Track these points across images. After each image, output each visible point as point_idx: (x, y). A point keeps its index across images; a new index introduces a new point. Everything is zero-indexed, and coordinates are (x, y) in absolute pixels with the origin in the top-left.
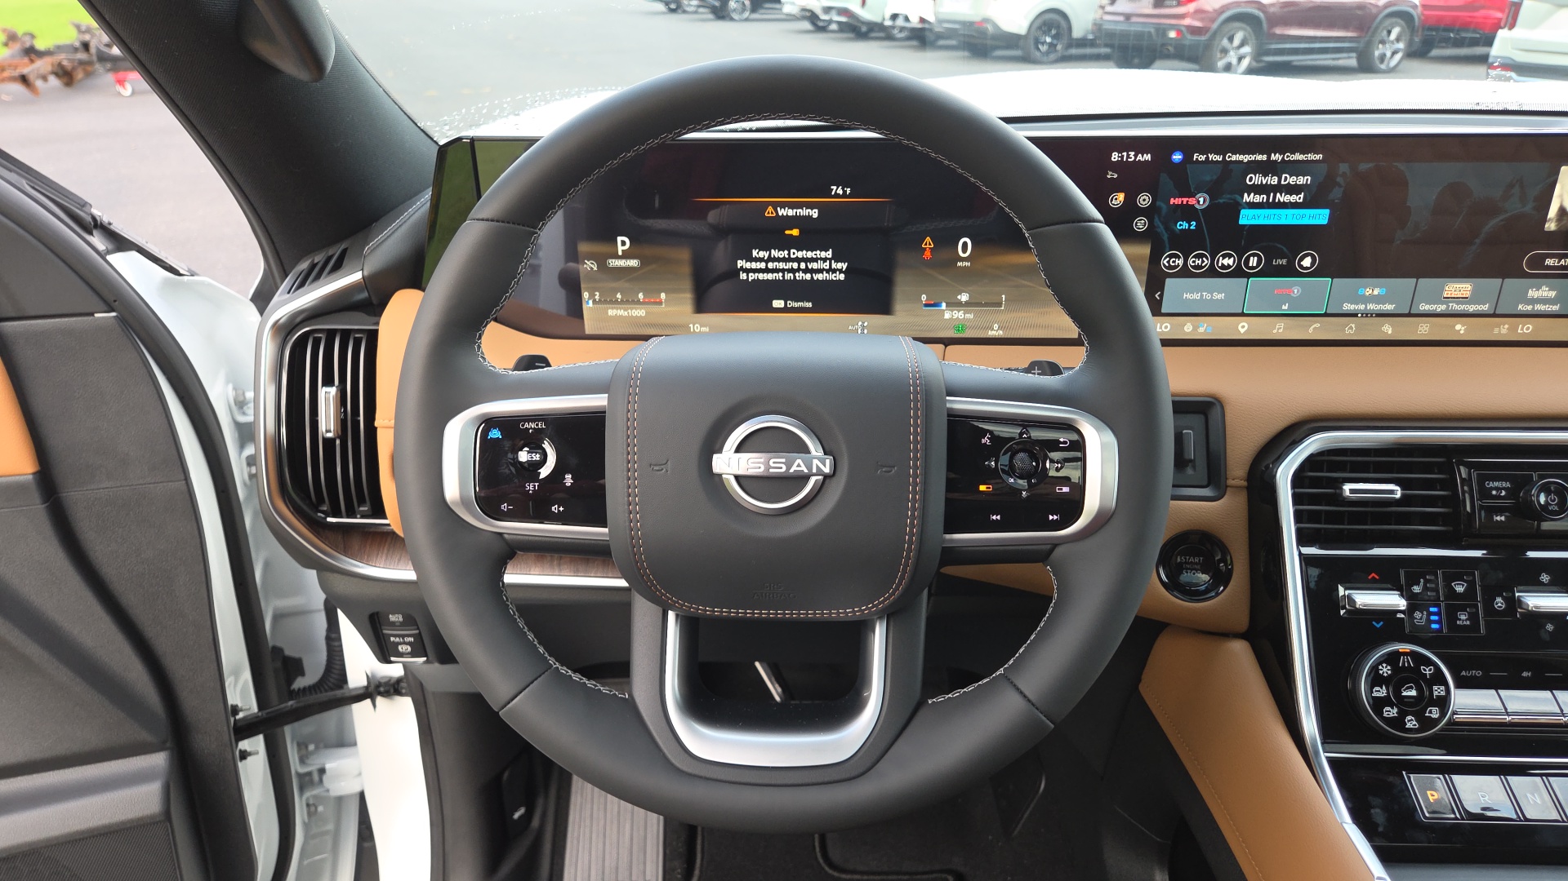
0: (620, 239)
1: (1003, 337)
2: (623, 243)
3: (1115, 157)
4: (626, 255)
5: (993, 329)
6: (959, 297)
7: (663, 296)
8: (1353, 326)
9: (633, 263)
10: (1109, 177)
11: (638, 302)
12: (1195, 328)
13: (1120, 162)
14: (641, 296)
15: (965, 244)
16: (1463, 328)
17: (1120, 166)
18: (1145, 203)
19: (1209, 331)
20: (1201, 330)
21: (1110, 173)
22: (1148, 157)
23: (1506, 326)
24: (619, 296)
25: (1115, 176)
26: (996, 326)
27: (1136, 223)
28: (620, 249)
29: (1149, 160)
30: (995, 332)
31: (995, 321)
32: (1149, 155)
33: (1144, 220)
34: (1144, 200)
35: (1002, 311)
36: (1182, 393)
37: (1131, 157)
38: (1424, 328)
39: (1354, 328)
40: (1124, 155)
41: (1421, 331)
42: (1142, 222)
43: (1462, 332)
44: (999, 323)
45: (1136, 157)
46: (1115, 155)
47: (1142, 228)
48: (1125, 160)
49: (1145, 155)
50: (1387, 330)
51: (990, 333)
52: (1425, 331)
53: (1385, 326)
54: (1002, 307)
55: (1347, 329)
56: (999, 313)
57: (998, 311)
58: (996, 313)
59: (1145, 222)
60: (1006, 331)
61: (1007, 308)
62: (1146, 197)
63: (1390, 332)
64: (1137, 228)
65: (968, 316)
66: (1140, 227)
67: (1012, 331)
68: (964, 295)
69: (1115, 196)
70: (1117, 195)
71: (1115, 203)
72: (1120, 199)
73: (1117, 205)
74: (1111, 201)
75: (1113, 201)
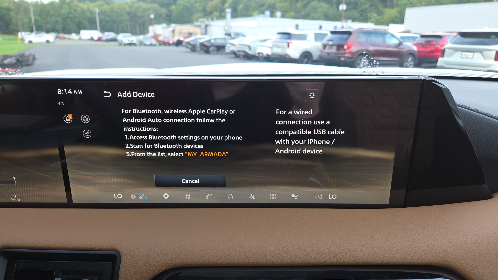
1: (21, 202)
3: (59, 92)
5: (13, 198)
8: (232, 195)
10: (59, 104)
12: (138, 197)
13: (63, 96)
16: (296, 197)
17: (63, 98)
18: (85, 120)
19: (146, 198)
20: (141, 198)
21: (59, 102)
22: (80, 92)
23: (321, 195)
25: (63, 104)
26: (15, 196)
27: (84, 133)
29: (82, 94)
30: (15, 199)
31: (13, 192)
32: (81, 91)
33: (89, 131)
34: (85, 119)
35: (16, 187)
36: (97, 248)
37: (70, 92)
38: (273, 197)
39: (233, 197)
40: (65, 90)
41: (272, 198)
42: (87, 132)
43: (296, 199)
44: (16, 194)
45: (73, 92)
46: (59, 91)
47: (89, 136)
48: (66, 94)
49: (78, 91)
50: (252, 197)
51: (12, 200)
52: (275, 198)
53: (251, 195)
54: (15, 184)
55: (228, 197)
56: (15, 188)
57: (14, 186)
58: (12, 188)
59: (90, 133)
60: (22, 198)
61: (18, 185)
62: (86, 117)
63: (254, 199)
64: (85, 136)
66: (87, 135)
67: (26, 198)
69: (67, 116)
70: (68, 116)
71: (68, 121)
72: (70, 118)
73: (69, 121)
74: (65, 119)
75: (67, 119)
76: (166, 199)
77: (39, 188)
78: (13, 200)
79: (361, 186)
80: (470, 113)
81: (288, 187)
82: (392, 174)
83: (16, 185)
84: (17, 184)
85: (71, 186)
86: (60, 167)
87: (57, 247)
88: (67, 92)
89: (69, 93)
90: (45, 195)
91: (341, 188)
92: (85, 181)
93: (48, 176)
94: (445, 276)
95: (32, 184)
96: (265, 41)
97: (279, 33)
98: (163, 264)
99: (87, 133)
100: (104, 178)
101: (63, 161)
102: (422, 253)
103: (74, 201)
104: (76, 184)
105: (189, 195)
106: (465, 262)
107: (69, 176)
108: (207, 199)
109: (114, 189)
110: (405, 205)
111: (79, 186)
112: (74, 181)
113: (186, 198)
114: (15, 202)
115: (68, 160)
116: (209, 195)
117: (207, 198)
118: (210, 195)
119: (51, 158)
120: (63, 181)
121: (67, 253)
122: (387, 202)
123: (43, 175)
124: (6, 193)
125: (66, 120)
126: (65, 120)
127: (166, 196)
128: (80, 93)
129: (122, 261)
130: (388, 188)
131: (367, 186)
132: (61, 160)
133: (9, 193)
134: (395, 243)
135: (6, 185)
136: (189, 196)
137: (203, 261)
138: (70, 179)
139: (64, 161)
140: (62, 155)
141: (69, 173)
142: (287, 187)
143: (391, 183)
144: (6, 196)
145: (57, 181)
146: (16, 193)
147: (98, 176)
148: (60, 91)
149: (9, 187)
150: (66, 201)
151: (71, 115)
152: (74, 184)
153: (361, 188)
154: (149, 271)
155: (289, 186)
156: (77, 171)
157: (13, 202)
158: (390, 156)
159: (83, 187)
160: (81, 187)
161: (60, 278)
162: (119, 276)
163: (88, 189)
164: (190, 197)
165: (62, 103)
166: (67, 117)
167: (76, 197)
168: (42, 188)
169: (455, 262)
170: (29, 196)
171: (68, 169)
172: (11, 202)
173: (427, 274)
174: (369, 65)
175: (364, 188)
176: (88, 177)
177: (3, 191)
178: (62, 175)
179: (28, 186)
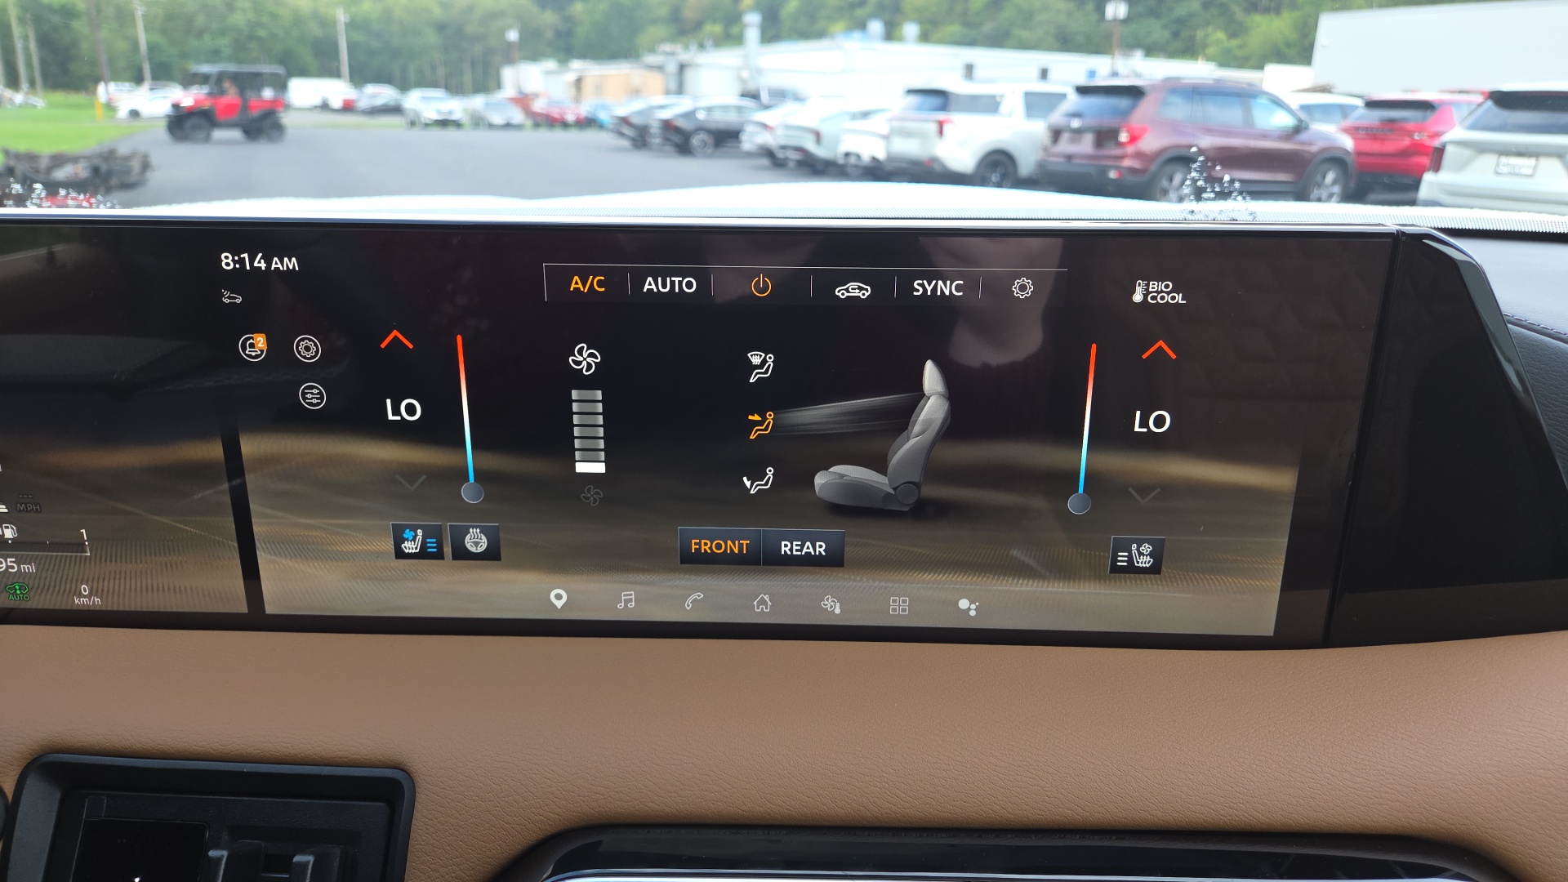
1: (104, 608)
3: (227, 261)
5: (80, 595)
8: (767, 598)
10: (226, 301)
13: (239, 272)
16: (973, 607)
17: (241, 279)
18: (306, 354)
21: (227, 294)
22: (292, 263)
25: (239, 300)
26: (85, 589)
27: (304, 394)
29: (297, 269)
30: (85, 598)
31: (80, 578)
32: (294, 259)
33: (318, 389)
34: (307, 348)
35: (88, 559)
36: (340, 758)
37: (259, 262)
38: (899, 606)
39: (769, 603)
40: (244, 258)
41: (894, 610)
42: (313, 391)
43: (973, 613)
44: (90, 583)
45: (269, 263)
46: (227, 258)
47: (318, 404)
48: (248, 268)
49: (286, 259)
50: (831, 607)
51: (77, 601)
52: (904, 610)
53: (827, 600)
54: (86, 552)
55: (755, 603)
56: (85, 564)
57: (83, 559)
58: (78, 564)
59: (320, 393)
60: (107, 597)
61: (96, 555)
62: (309, 343)
63: (838, 611)
64: (307, 403)
65: (25, 567)
66: (313, 401)
67: (119, 597)
68: (7, 527)
69: (249, 339)
70: (252, 338)
71: (253, 354)
72: (259, 345)
73: (257, 356)
74: (244, 349)
75: (248, 349)
76: (559, 607)
77: (161, 565)
78: (79, 601)
79: (1184, 575)
80: (1545, 344)
81: (948, 576)
82: (1286, 540)
83: (89, 554)
84: (94, 552)
85: (259, 561)
86: (227, 499)
87: (215, 751)
88: (252, 261)
89: (256, 264)
90: (180, 588)
91: (1118, 583)
92: (305, 547)
93: (189, 527)
94: (1456, 869)
95: (141, 554)
96: (865, 115)
97: (911, 92)
98: (550, 812)
99: (312, 393)
100: (364, 537)
101: (234, 483)
102: (1384, 795)
103: (270, 609)
104: (277, 553)
105: (631, 595)
106: (1524, 829)
107: (255, 529)
108: (688, 609)
109: (395, 573)
110: (1327, 640)
111: (284, 561)
112: (269, 546)
113: (623, 604)
114: (86, 608)
115: (251, 480)
116: (694, 596)
117: (688, 605)
118: (699, 596)
119: (198, 473)
120: (236, 545)
121: (248, 770)
122: (1267, 628)
123: (174, 524)
124: (59, 579)
125: (247, 352)
126: (244, 351)
127: (559, 597)
128: (291, 267)
129: (418, 799)
130: (1274, 584)
131: (1205, 577)
132: (230, 480)
133: (67, 579)
134: (1296, 763)
135: (57, 555)
136: (631, 600)
137: (675, 805)
138: (256, 538)
139: (239, 481)
140: (234, 464)
141: (253, 520)
142: (946, 575)
143: (1282, 568)
144: (57, 588)
145: (217, 544)
146: (87, 581)
147: (345, 531)
148: (229, 261)
149: (68, 559)
150: (242, 608)
151: (264, 335)
152: (269, 556)
153: (1185, 583)
154: (504, 833)
155: (950, 574)
156: (280, 514)
157: (81, 608)
158: (1283, 480)
159: (297, 565)
160: (291, 564)
161: (223, 849)
162: (410, 848)
163: (314, 570)
164: (633, 603)
165: (235, 298)
166: (251, 341)
167: (276, 596)
168: (171, 566)
169: (1491, 828)
170: (130, 589)
171: (253, 507)
172: (75, 608)
173: (1396, 863)
174: (1208, 190)
175: (1196, 583)
176: (315, 534)
177: (49, 572)
178: (234, 526)
179: (128, 558)
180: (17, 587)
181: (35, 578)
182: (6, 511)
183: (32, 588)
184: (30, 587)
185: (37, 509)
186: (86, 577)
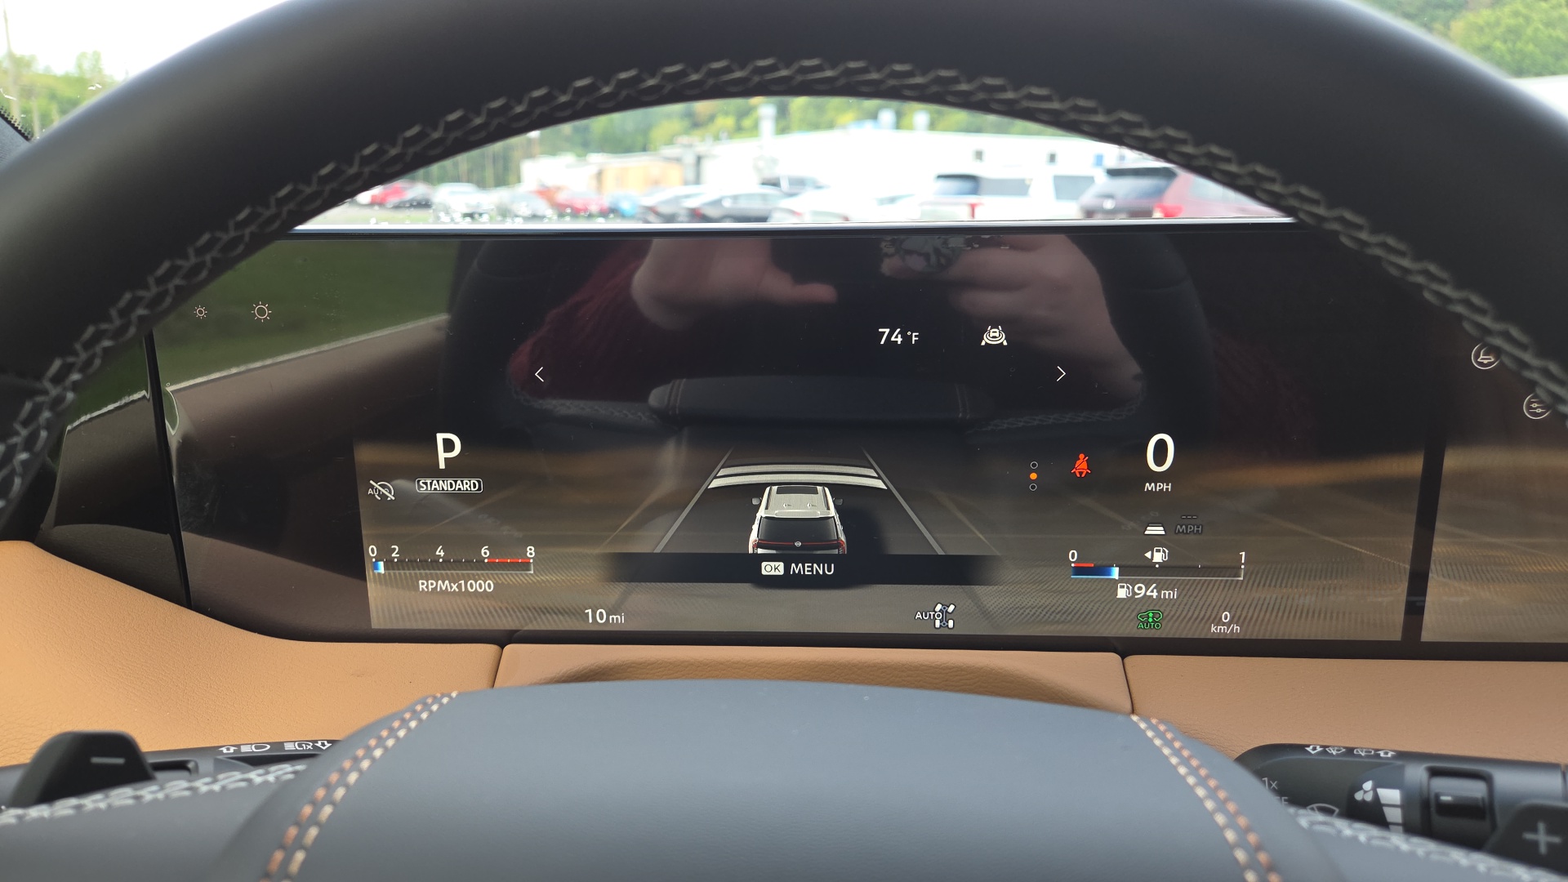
0: (440, 437)
1: (1241, 637)
2: (448, 446)
4: (455, 470)
6: (1148, 555)
7: (531, 551)
9: (467, 485)
11: (480, 564)
14: (485, 552)
15: (1161, 445)
24: (440, 552)
26: (1226, 616)
27: (1529, 403)
28: (442, 456)
30: (1225, 627)
31: (1224, 605)
35: (1239, 585)
44: (1230, 609)
47: (1542, 414)
51: (1213, 629)
54: (1240, 577)
56: (1235, 589)
57: (1231, 584)
58: (1227, 588)
60: (1248, 626)
61: (1251, 579)
64: (1531, 414)
65: (1166, 593)
66: (1536, 411)
67: (1261, 624)
68: (1158, 551)
71: (1485, 362)
73: (1489, 364)
74: (1476, 356)
75: (1481, 357)
77: (1319, 589)
78: (1217, 629)
83: (1242, 579)
84: (1247, 579)
86: (1412, 518)
93: (1361, 548)
95: (1299, 578)
99: (1537, 403)
100: (1553, 557)
103: (1427, 636)
104: (1452, 575)
107: (1434, 549)
111: (1456, 585)
112: (1446, 567)
114: (1221, 637)
115: (1445, 499)
119: (1384, 490)
123: (1346, 545)
125: (1478, 360)
126: (1474, 359)
138: (1433, 558)
141: (1436, 540)
147: (1533, 551)
150: (1397, 636)
152: (1441, 579)
156: (1467, 533)
157: (1215, 637)
159: (1470, 589)
160: (1463, 587)
163: (1487, 593)
167: (1437, 622)
168: (1329, 590)
171: (1438, 525)
172: (1211, 636)
176: (1503, 554)
177: (1192, 599)
178: (1411, 547)
179: (1279, 583)
180: (1151, 615)
181: (1174, 605)
182: (1163, 533)
183: (1168, 615)
184: (1165, 615)
185: (1198, 531)
186: (1230, 605)
